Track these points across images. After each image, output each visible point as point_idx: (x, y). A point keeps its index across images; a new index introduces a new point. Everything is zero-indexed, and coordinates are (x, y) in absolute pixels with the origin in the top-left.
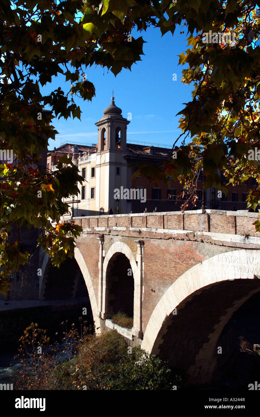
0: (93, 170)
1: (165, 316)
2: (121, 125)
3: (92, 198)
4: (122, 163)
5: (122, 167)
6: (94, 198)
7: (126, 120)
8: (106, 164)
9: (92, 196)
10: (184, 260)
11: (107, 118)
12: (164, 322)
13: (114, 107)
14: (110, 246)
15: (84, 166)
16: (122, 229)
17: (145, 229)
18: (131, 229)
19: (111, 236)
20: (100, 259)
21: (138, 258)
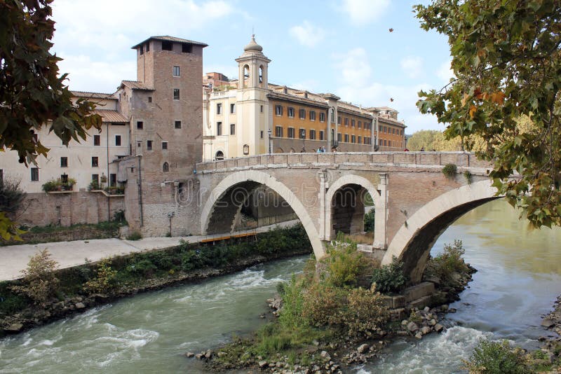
0: (232, 106)
1: (417, 230)
2: (263, 64)
3: (231, 134)
4: (264, 102)
5: (265, 105)
6: (234, 134)
7: (266, 58)
8: (250, 101)
9: (232, 132)
11: (251, 55)
12: (415, 234)
13: (255, 45)
14: (337, 178)
15: (219, 102)
16: (357, 164)
17: (391, 164)
18: (371, 164)
19: (338, 171)
20: (322, 190)
21: (382, 187)
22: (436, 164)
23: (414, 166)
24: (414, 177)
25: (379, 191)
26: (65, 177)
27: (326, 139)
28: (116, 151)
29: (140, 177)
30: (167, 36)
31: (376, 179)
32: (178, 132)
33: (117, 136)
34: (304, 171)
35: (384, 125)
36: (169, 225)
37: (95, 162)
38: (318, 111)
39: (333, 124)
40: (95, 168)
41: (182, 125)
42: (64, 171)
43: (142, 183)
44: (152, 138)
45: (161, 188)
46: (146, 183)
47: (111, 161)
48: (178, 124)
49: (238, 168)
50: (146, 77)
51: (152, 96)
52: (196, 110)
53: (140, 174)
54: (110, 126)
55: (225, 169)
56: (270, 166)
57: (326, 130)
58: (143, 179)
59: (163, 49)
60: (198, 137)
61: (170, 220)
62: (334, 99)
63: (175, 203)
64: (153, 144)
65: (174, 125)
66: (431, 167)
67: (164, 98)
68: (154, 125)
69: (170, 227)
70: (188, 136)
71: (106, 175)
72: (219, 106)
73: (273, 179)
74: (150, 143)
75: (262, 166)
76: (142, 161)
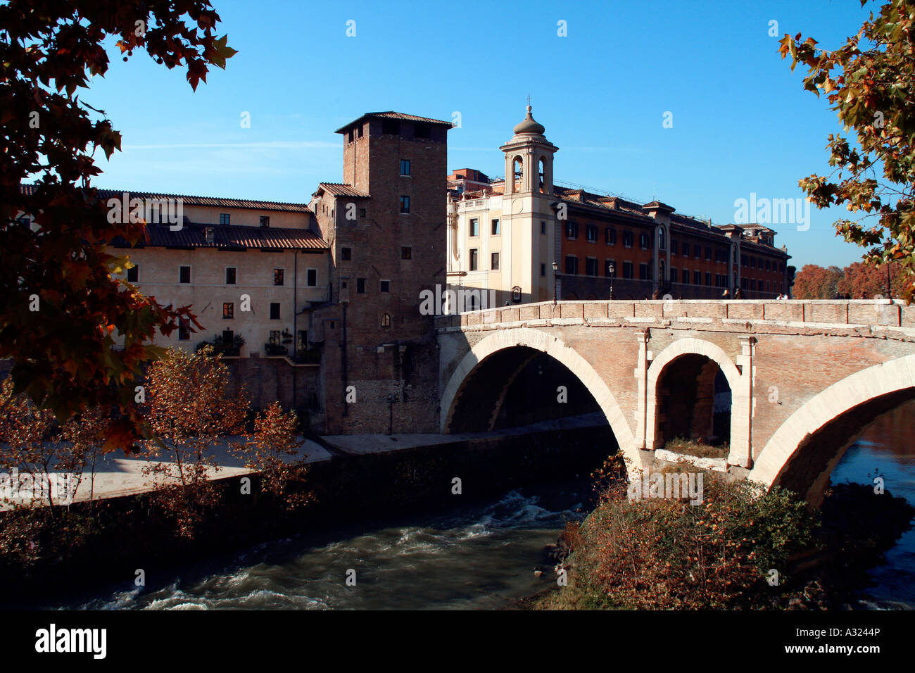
0: (495, 223)
1: (805, 434)
2: (546, 154)
3: (493, 268)
4: (548, 215)
5: (549, 221)
6: (498, 268)
7: (551, 145)
8: (524, 215)
9: (495, 265)
10: (846, 362)
11: (526, 140)
12: (802, 442)
13: (532, 123)
14: (667, 344)
15: (473, 216)
16: (702, 320)
17: (760, 322)
18: (725, 320)
19: (669, 331)
20: (642, 363)
21: (744, 360)
22: (839, 321)
23: (800, 324)
24: (800, 342)
25: (739, 368)
26: (228, 334)
27: (650, 277)
28: (308, 294)
29: (345, 336)
30: (392, 113)
31: (734, 346)
32: (407, 265)
33: (309, 271)
34: (611, 330)
35: (750, 254)
36: (388, 415)
37: (275, 311)
38: (636, 231)
39: (662, 254)
40: (276, 321)
41: (412, 253)
42: (228, 324)
43: (348, 346)
44: (366, 275)
45: (376, 354)
46: (353, 346)
47: (299, 310)
48: (406, 253)
49: (503, 325)
50: (358, 178)
51: (366, 206)
52: (436, 229)
53: (345, 332)
54: (300, 255)
55: (481, 326)
56: (554, 321)
57: (651, 261)
58: (348, 339)
59: (384, 133)
60: (439, 273)
61: (391, 408)
62: (664, 210)
63: (398, 380)
64: (367, 283)
65: (401, 253)
66: (830, 326)
67: (385, 211)
68: (368, 254)
69: (391, 418)
70: (422, 270)
71: (291, 331)
72: (472, 222)
73: (560, 343)
74: (361, 282)
75: (542, 322)
76: (349, 310)
